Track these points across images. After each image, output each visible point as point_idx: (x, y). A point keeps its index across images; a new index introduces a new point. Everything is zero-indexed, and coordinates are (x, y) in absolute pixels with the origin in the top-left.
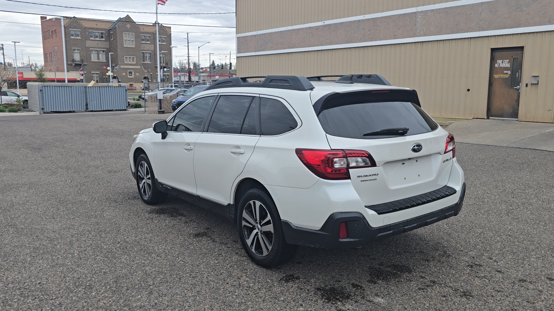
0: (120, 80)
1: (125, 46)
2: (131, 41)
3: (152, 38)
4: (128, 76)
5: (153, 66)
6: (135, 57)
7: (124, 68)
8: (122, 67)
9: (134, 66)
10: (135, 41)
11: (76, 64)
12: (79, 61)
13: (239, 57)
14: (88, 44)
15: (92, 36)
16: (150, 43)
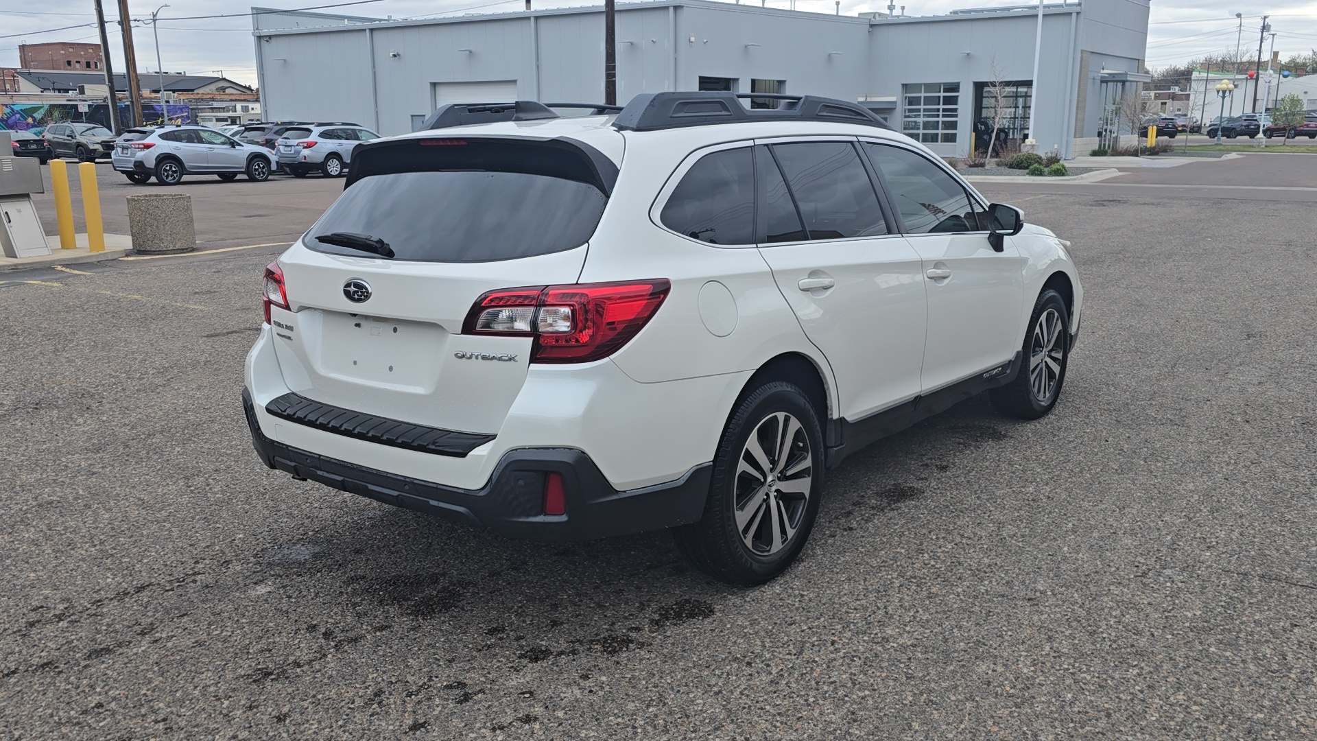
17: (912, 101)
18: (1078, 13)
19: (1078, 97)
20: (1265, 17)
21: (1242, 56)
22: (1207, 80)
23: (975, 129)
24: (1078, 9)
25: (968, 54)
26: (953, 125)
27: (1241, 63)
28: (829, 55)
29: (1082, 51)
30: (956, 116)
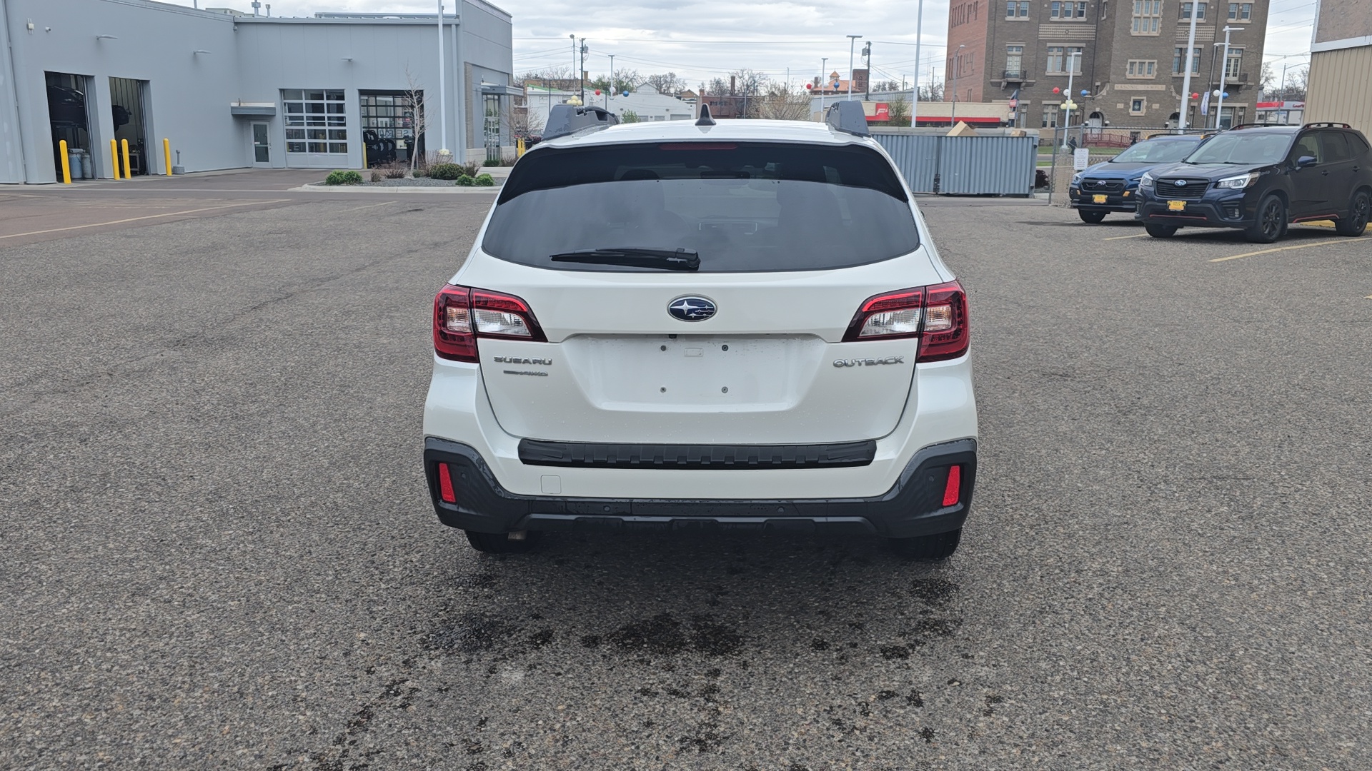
0: (1107, 122)
1: (1134, 33)
2: (1152, 19)
3: (1212, 7)
4: (1131, 110)
5: (1204, 84)
6: (1156, 61)
7: (1123, 92)
8: (1118, 87)
9: (1150, 86)
10: (1161, 19)
11: (1009, 83)
12: (1016, 76)
13: (1319, 52)
14: (1046, 32)
15: (1055, 14)
16: (1205, 21)
17: (292, 108)
18: (457, 25)
19: (466, 108)
20: (583, 40)
21: (563, 74)
22: (550, 95)
23: (366, 139)
24: (457, 21)
25: (349, 60)
26: (342, 135)
27: (563, 80)
28: (195, 53)
29: (465, 63)
30: (344, 125)
